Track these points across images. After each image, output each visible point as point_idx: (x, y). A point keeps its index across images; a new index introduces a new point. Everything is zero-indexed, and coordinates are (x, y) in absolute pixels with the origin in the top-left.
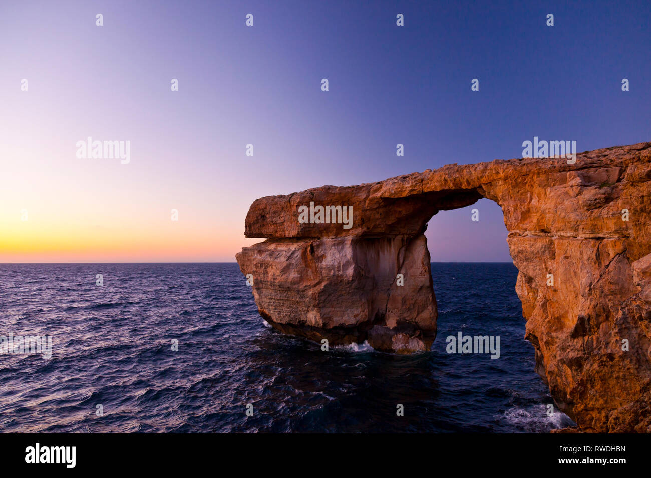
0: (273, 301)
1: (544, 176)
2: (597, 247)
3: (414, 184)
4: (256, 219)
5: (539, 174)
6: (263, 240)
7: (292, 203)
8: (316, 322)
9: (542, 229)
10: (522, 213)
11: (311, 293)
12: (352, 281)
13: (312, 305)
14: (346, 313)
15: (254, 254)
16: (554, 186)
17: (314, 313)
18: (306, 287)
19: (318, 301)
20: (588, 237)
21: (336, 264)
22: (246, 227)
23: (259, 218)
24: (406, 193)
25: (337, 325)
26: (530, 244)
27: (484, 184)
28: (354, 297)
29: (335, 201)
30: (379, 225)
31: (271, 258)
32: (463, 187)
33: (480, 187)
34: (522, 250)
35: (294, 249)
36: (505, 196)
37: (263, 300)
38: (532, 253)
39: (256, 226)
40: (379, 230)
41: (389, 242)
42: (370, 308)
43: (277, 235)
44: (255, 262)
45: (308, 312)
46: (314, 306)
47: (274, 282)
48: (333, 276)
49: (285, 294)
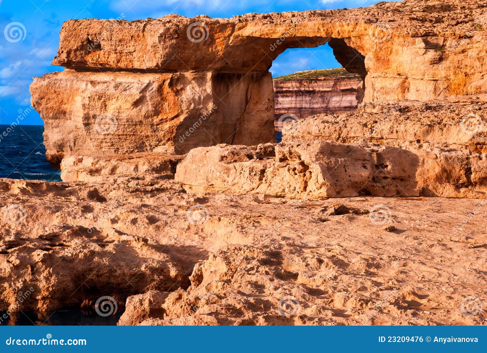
1: (402, 39)
3: (288, 28)
5: (399, 37)
9: (399, 73)
11: (167, 126)
13: (166, 139)
16: (408, 46)
18: (161, 120)
19: (174, 134)
20: (430, 79)
21: (197, 97)
27: (353, 37)
32: (333, 36)
35: (147, 81)
39: (78, 53)
43: (119, 65)
44: (87, 94)
45: (156, 146)
46: (169, 140)
47: (118, 116)
48: (194, 109)
49: (132, 128)
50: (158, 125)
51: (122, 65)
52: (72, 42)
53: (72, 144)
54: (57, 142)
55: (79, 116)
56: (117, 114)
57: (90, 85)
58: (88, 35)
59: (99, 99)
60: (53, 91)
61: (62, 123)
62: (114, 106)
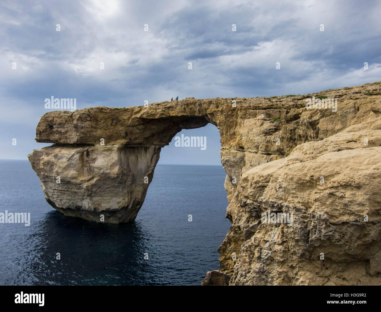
0: (56, 191)
1: (244, 111)
2: (267, 159)
4: (45, 128)
5: (241, 110)
6: (51, 144)
7: (74, 117)
8: (89, 207)
9: (241, 146)
10: (230, 135)
11: (85, 186)
12: (117, 177)
13: (86, 195)
14: (111, 200)
15: (43, 155)
16: (249, 118)
17: (88, 200)
18: (82, 181)
19: (90, 192)
20: (263, 153)
21: (105, 165)
22: (37, 134)
23: (48, 127)
24: (158, 116)
25: (105, 209)
26: (233, 156)
27: (209, 114)
28: (118, 189)
29: (107, 118)
30: (138, 137)
31: (55, 159)
33: (207, 115)
34: (228, 160)
35: (73, 153)
36: (221, 123)
37: (48, 190)
38: (234, 162)
39: (45, 134)
40: (138, 141)
41: (146, 149)
42: (129, 197)
43: (61, 141)
48: (102, 173)
49: (66, 186)
50: (80, 184)
52: (41, 127)
59: (48, 165)
62: (55, 170)
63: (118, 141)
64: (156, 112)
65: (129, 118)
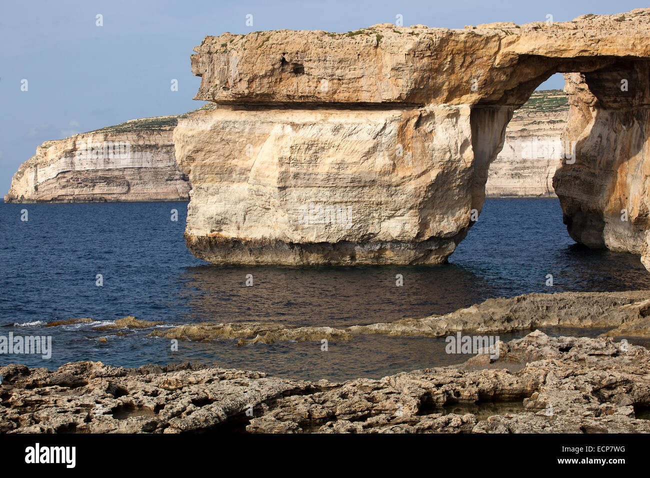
3: (589, 43)
8: (402, 233)
11: (411, 187)
12: (470, 167)
13: (407, 206)
14: (446, 215)
17: (406, 217)
18: (402, 178)
19: (420, 199)
21: (452, 144)
28: (462, 192)
29: (457, 52)
30: (498, 90)
31: (336, 135)
35: (385, 120)
39: (266, 81)
40: (494, 97)
43: (335, 96)
44: (288, 142)
45: (389, 218)
46: (411, 208)
47: (337, 174)
48: (449, 161)
49: (357, 192)
50: (398, 185)
51: (341, 97)
52: (258, 65)
53: (241, 219)
54: (215, 217)
55: (268, 176)
56: (336, 171)
57: (289, 129)
58: (284, 54)
59: (308, 149)
60: (218, 139)
61: (224, 188)
62: (330, 160)
63: (464, 97)
64: (569, 46)
65: (496, 53)
